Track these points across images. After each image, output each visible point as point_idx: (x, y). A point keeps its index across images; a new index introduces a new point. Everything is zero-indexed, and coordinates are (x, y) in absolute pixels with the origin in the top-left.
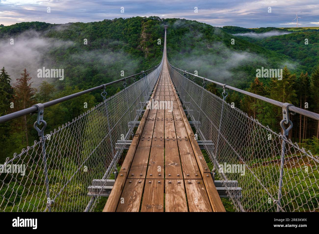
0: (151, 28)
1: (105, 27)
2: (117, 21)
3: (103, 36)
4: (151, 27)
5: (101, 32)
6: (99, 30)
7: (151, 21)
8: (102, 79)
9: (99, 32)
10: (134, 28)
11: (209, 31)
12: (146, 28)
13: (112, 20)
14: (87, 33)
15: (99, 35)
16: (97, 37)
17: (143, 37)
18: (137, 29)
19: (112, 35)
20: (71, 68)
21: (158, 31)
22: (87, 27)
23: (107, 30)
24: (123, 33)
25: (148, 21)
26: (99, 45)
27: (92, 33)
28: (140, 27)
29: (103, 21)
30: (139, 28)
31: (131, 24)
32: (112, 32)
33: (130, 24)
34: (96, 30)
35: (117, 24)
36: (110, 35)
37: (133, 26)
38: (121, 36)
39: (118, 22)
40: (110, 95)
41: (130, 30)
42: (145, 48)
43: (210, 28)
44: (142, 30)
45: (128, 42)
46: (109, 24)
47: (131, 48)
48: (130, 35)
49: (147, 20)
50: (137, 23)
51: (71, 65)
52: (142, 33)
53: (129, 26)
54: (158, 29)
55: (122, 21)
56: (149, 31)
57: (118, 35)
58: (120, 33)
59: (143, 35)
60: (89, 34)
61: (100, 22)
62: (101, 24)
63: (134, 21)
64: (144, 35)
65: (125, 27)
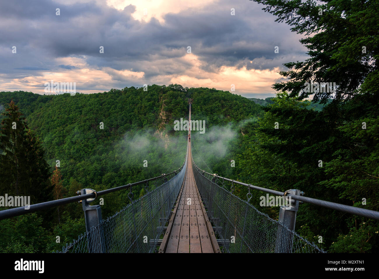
0: (172, 104)
1: (113, 102)
2: (128, 92)
3: (111, 116)
4: (171, 102)
5: (108, 109)
6: (106, 106)
7: (171, 92)
8: (114, 181)
9: (106, 109)
10: (150, 104)
11: (245, 108)
12: (165, 103)
13: (121, 90)
14: (91, 112)
15: (106, 113)
16: (104, 117)
17: (162, 118)
18: (154, 105)
19: (123, 115)
20: (75, 164)
21: (181, 108)
22: (89, 102)
23: (116, 106)
24: (136, 110)
25: (168, 93)
26: (107, 129)
27: (97, 111)
28: (158, 102)
29: (109, 92)
30: (157, 104)
31: (146, 97)
32: (122, 109)
33: (144, 97)
34: (101, 105)
35: (128, 97)
36: (120, 115)
37: (149, 100)
38: (134, 115)
39: (129, 94)
40: (125, 202)
41: (146, 107)
42: (165, 134)
43: (246, 103)
44: (160, 106)
45: (143, 125)
46: (118, 97)
47: (148, 134)
48: (145, 115)
49: (167, 91)
50: (154, 95)
51: (75, 159)
52: (160, 112)
53: (144, 100)
54: (181, 106)
55: (134, 92)
56: (169, 108)
57: (130, 114)
58: (133, 112)
59: (161, 114)
60: (93, 113)
61: (105, 93)
62: (107, 97)
63: (150, 92)
64: (163, 114)
65: (139, 102)
